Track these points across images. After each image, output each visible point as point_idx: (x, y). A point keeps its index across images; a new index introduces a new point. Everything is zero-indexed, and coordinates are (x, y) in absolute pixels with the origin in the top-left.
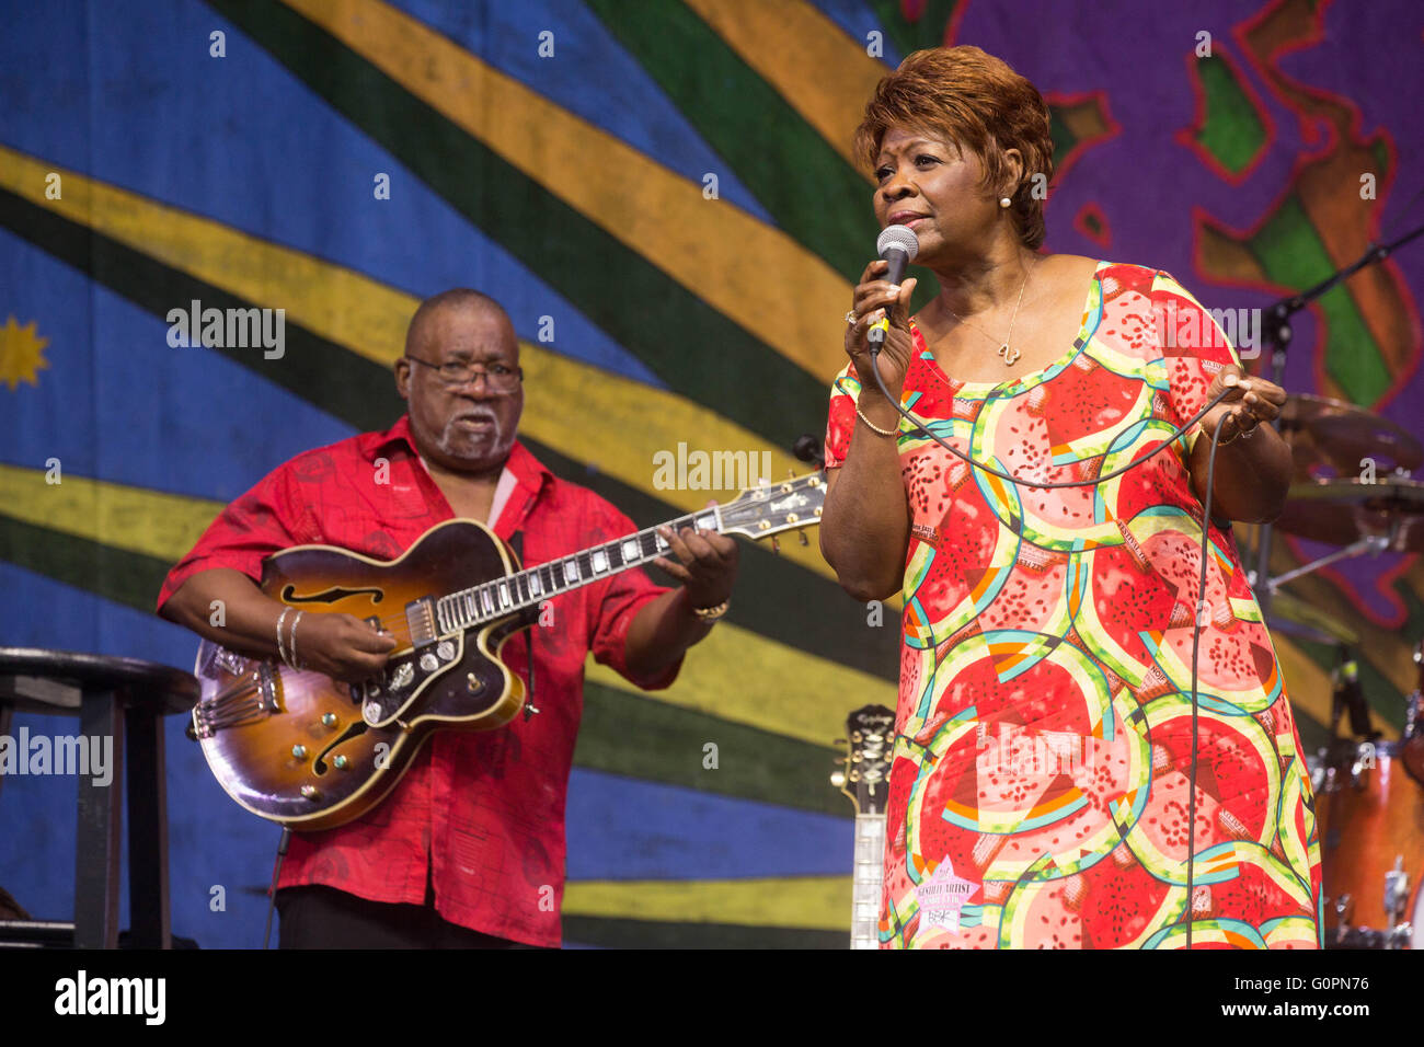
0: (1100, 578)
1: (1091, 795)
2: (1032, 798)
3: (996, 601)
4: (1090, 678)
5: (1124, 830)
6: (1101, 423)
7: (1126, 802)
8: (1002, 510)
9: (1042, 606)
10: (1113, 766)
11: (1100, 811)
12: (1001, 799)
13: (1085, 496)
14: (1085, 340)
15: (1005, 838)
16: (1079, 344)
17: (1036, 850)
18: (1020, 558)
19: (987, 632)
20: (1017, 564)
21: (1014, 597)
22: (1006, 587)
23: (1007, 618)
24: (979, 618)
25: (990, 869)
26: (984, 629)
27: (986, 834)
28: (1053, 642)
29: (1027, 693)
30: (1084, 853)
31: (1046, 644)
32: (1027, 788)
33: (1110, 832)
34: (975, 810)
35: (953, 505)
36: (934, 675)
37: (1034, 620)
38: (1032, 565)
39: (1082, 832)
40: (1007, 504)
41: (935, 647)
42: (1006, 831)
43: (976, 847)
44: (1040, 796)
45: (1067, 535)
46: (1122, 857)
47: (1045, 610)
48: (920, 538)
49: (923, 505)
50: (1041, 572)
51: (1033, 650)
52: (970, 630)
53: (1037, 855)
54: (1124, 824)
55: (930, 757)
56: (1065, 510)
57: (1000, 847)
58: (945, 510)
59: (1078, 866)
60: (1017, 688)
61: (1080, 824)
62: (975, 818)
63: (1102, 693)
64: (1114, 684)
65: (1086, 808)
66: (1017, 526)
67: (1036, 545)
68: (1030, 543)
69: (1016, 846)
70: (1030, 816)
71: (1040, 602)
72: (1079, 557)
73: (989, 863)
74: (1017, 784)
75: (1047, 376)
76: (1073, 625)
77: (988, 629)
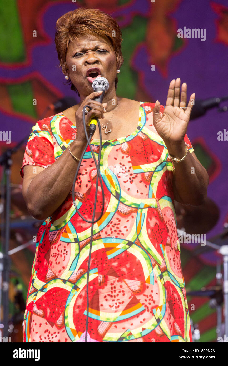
0: (149, 220)
1: (146, 306)
2: (122, 307)
3: (108, 226)
4: (144, 259)
5: (158, 321)
6: (152, 160)
7: (159, 309)
8: (112, 189)
9: (126, 229)
10: (154, 295)
11: (149, 312)
12: (109, 308)
13: (146, 186)
14: (141, 127)
15: (111, 323)
16: (139, 128)
17: (124, 328)
18: (118, 209)
19: (103, 238)
20: (117, 211)
21: (115, 224)
22: (112, 221)
23: (112, 233)
24: (100, 232)
25: (106, 336)
26: (102, 237)
27: (104, 321)
28: (130, 244)
29: (119, 264)
30: (143, 329)
31: (127, 244)
32: (120, 303)
33: (153, 321)
34: (99, 311)
35: (92, 186)
36: (78, 254)
37: (123, 234)
38: (123, 212)
39: (142, 321)
40: (114, 187)
41: (79, 242)
42: (112, 320)
43: (99, 327)
44: (125, 306)
45: (138, 201)
46: (158, 331)
47: (127, 230)
48: (76, 197)
49: (79, 184)
50: (126, 215)
51: (122, 246)
52: (97, 237)
53: (124, 330)
54: (159, 319)
55: (76, 288)
56: (138, 191)
57: (109, 327)
58: (89, 187)
59: (141, 334)
60: (115, 261)
61: (141, 318)
62: (98, 314)
63: (149, 266)
64: (153, 263)
65: (144, 311)
66: (118, 196)
67: (125, 205)
68: (123, 203)
69: (116, 327)
70: (121, 315)
71: (125, 227)
72: (142, 211)
73: (105, 333)
74: (116, 301)
75: (128, 139)
76: (138, 237)
77: (104, 237)
